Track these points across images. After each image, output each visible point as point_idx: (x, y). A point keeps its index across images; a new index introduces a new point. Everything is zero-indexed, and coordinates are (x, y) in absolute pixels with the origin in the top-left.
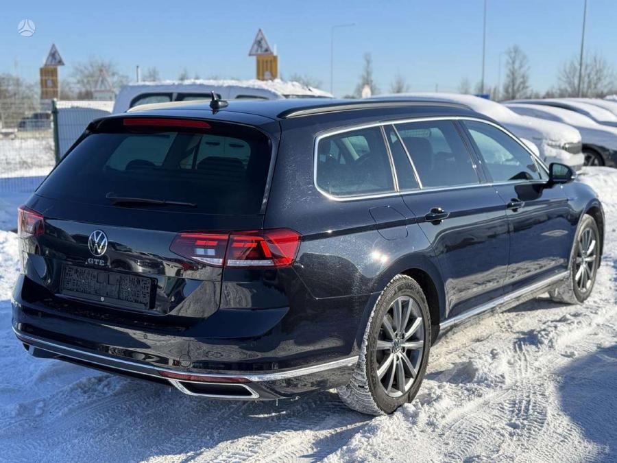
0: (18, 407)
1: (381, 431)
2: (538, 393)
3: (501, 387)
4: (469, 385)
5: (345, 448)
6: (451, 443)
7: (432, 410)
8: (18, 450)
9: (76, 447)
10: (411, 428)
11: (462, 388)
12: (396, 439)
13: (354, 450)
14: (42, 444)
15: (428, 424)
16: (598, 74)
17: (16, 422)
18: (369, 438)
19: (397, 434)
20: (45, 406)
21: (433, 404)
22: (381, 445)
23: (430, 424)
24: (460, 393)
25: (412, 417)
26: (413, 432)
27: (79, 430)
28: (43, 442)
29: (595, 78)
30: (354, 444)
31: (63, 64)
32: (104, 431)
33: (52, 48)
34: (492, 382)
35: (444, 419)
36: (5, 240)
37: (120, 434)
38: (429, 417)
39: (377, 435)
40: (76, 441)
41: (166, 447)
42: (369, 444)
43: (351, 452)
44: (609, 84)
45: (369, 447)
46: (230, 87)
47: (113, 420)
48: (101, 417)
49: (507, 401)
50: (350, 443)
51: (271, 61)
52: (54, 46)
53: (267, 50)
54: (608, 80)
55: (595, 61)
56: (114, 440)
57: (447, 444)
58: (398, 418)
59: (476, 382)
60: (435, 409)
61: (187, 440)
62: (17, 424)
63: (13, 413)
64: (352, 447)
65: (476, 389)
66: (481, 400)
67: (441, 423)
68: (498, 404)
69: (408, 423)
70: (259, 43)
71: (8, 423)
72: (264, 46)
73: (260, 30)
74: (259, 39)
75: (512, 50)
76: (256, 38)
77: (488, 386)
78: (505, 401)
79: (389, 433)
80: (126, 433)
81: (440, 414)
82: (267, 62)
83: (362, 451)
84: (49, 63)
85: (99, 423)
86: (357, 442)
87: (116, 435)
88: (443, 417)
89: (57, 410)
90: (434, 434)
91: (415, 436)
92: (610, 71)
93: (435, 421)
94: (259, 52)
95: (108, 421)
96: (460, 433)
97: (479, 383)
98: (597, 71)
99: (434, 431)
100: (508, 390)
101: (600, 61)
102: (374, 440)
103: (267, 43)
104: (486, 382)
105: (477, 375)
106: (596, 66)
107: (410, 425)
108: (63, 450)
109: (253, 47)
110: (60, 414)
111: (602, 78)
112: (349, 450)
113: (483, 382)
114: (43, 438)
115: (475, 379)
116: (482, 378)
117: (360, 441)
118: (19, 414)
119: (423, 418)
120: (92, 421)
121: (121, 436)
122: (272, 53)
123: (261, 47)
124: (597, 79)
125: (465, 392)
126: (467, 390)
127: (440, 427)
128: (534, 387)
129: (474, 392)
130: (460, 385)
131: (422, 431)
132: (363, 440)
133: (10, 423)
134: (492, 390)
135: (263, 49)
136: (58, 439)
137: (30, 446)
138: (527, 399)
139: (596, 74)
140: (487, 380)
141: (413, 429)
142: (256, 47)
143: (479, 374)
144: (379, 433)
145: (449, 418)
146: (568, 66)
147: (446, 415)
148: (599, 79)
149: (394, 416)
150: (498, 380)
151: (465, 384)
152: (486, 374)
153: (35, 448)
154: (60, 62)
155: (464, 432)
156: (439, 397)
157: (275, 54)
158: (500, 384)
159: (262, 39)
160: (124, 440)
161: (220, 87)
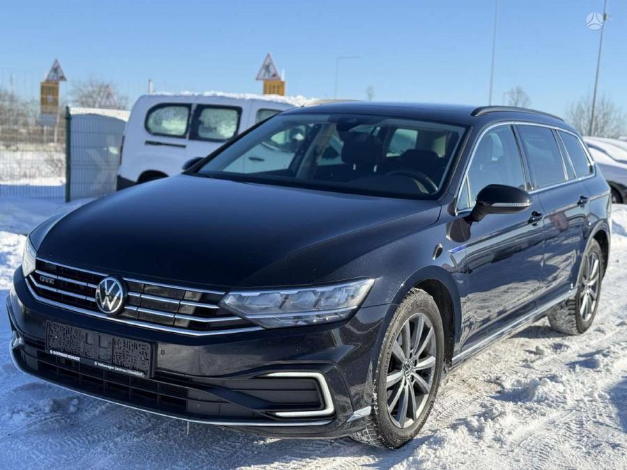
0: (51, 403)
1: (448, 443)
2: (604, 415)
3: (563, 407)
4: (528, 404)
5: (411, 458)
6: (522, 460)
7: (497, 426)
8: (56, 446)
9: (119, 446)
10: (477, 443)
11: (521, 406)
12: (463, 453)
13: (422, 462)
14: (81, 441)
15: (494, 439)
16: (605, 118)
17: (52, 417)
18: (435, 450)
19: (464, 448)
20: (79, 404)
21: (498, 420)
22: (449, 458)
23: (498, 440)
24: (520, 411)
25: (478, 432)
26: (481, 447)
27: (119, 428)
28: (82, 439)
29: (602, 121)
30: (421, 455)
31: (65, 80)
32: (148, 430)
33: (54, 64)
34: (553, 402)
35: (511, 435)
36: (16, 243)
37: (165, 434)
38: (495, 432)
39: (444, 447)
40: (119, 439)
41: (215, 449)
42: (436, 456)
43: (418, 464)
44: (616, 127)
45: (436, 460)
46: (253, 100)
47: (155, 420)
48: (142, 417)
49: (574, 421)
50: (416, 454)
51: (278, 87)
52: (56, 61)
53: (274, 75)
54: (615, 123)
55: (603, 104)
56: (159, 440)
57: (518, 461)
58: (463, 432)
59: (535, 401)
60: (500, 425)
61: (237, 444)
62: (53, 420)
63: (47, 409)
64: (419, 458)
65: (537, 408)
66: (545, 419)
67: (509, 439)
68: (565, 423)
69: (474, 438)
70: (267, 68)
71: (43, 418)
72: (272, 71)
73: (268, 55)
74: (267, 63)
75: (515, 91)
76: (265, 62)
77: (550, 406)
78: (571, 421)
79: (456, 446)
80: (171, 434)
81: (507, 431)
82: (274, 87)
83: (429, 463)
84: (50, 78)
85: (140, 423)
86: (423, 454)
87: (161, 435)
88: (510, 433)
89: (93, 409)
90: (502, 450)
91: (483, 451)
92: (617, 115)
93: (502, 437)
94: (267, 77)
95: (150, 422)
96: (530, 451)
97: (539, 402)
98: (604, 115)
99: (501, 447)
100: (571, 410)
101: (608, 105)
102: (440, 452)
103: (275, 69)
104: (546, 401)
105: (537, 394)
106: (603, 109)
107: (476, 440)
108: (104, 448)
109: (261, 70)
110: (97, 412)
111: (610, 121)
112: (415, 462)
113: (543, 401)
114: (82, 435)
115: (535, 399)
116: (542, 397)
117: (426, 453)
118: (53, 411)
119: (489, 433)
120: (132, 420)
121: (166, 436)
122: (279, 79)
123: (269, 72)
124: (604, 123)
125: (526, 410)
126: (529, 409)
127: (508, 443)
128: (598, 409)
129: (535, 412)
130: (519, 403)
131: (489, 447)
132: (430, 451)
133: (45, 419)
134: (554, 410)
135: (271, 74)
136: (98, 436)
137: (70, 442)
138: (594, 419)
139: (603, 118)
140: (547, 399)
141: (480, 444)
142: (264, 71)
143: (539, 393)
144: (446, 445)
145: (516, 436)
146: (575, 108)
147: (513, 432)
148: (606, 122)
149: (459, 430)
150: (559, 400)
151: (524, 402)
152: (546, 393)
153: (75, 445)
154: (63, 78)
155: (534, 450)
156: (502, 414)
157: (283, 79)
158: (562, 405)
159: (270, 64)
160: (170, 441)
161: (243, 100)
